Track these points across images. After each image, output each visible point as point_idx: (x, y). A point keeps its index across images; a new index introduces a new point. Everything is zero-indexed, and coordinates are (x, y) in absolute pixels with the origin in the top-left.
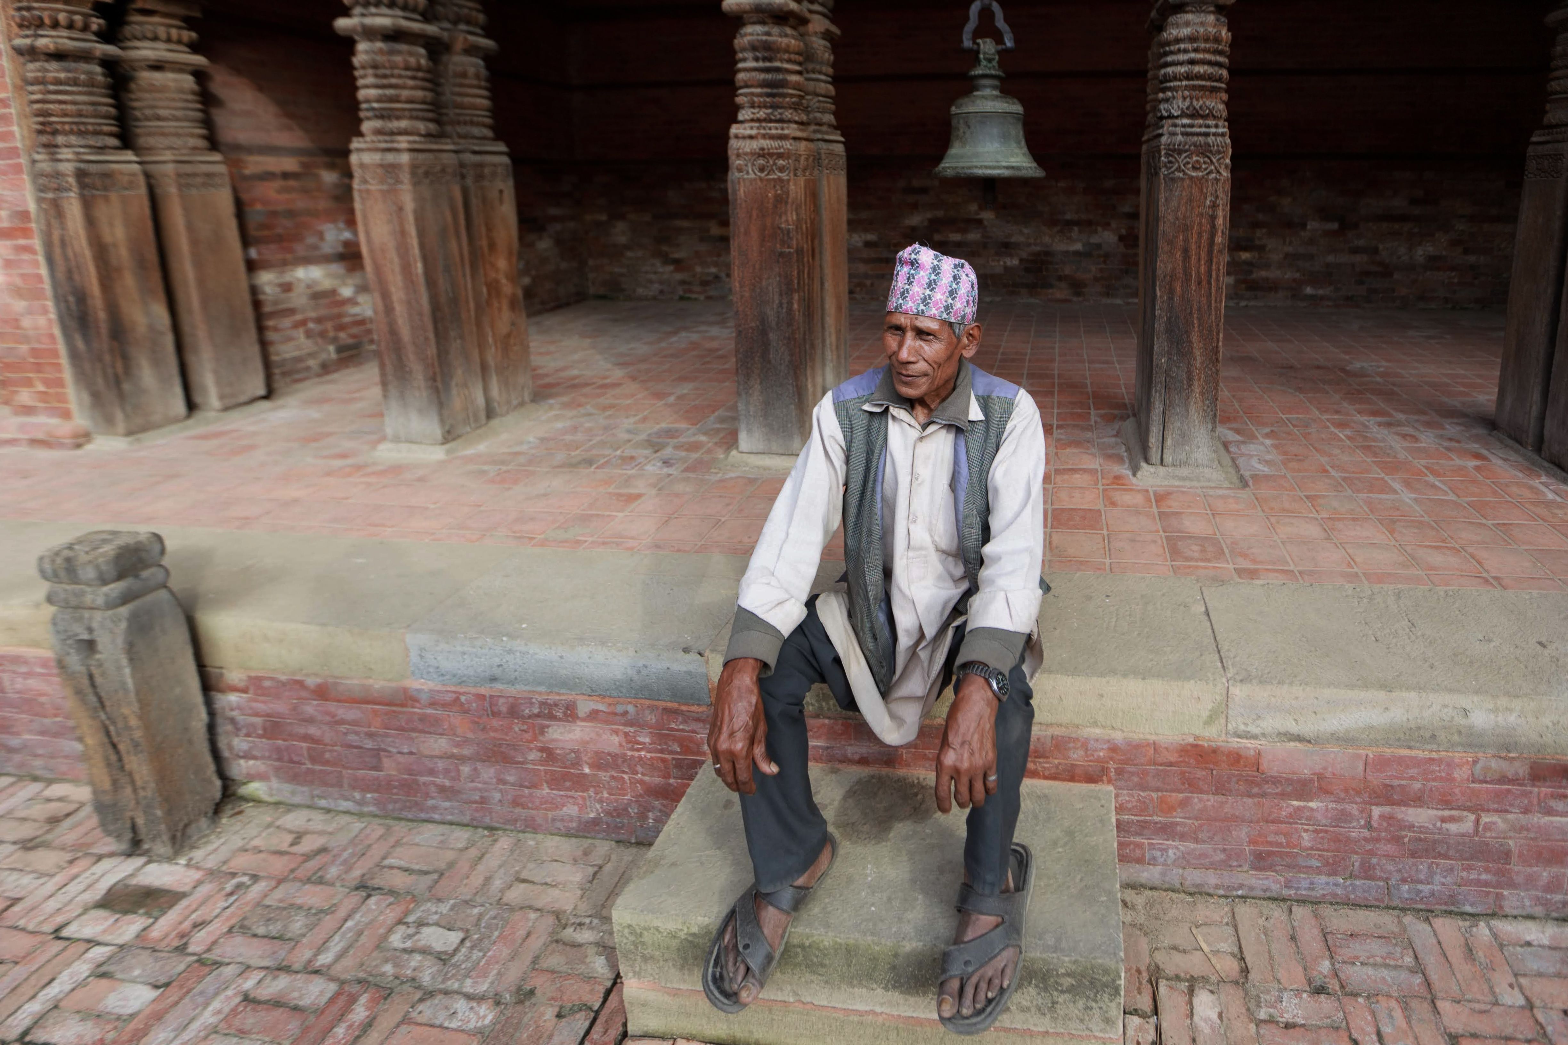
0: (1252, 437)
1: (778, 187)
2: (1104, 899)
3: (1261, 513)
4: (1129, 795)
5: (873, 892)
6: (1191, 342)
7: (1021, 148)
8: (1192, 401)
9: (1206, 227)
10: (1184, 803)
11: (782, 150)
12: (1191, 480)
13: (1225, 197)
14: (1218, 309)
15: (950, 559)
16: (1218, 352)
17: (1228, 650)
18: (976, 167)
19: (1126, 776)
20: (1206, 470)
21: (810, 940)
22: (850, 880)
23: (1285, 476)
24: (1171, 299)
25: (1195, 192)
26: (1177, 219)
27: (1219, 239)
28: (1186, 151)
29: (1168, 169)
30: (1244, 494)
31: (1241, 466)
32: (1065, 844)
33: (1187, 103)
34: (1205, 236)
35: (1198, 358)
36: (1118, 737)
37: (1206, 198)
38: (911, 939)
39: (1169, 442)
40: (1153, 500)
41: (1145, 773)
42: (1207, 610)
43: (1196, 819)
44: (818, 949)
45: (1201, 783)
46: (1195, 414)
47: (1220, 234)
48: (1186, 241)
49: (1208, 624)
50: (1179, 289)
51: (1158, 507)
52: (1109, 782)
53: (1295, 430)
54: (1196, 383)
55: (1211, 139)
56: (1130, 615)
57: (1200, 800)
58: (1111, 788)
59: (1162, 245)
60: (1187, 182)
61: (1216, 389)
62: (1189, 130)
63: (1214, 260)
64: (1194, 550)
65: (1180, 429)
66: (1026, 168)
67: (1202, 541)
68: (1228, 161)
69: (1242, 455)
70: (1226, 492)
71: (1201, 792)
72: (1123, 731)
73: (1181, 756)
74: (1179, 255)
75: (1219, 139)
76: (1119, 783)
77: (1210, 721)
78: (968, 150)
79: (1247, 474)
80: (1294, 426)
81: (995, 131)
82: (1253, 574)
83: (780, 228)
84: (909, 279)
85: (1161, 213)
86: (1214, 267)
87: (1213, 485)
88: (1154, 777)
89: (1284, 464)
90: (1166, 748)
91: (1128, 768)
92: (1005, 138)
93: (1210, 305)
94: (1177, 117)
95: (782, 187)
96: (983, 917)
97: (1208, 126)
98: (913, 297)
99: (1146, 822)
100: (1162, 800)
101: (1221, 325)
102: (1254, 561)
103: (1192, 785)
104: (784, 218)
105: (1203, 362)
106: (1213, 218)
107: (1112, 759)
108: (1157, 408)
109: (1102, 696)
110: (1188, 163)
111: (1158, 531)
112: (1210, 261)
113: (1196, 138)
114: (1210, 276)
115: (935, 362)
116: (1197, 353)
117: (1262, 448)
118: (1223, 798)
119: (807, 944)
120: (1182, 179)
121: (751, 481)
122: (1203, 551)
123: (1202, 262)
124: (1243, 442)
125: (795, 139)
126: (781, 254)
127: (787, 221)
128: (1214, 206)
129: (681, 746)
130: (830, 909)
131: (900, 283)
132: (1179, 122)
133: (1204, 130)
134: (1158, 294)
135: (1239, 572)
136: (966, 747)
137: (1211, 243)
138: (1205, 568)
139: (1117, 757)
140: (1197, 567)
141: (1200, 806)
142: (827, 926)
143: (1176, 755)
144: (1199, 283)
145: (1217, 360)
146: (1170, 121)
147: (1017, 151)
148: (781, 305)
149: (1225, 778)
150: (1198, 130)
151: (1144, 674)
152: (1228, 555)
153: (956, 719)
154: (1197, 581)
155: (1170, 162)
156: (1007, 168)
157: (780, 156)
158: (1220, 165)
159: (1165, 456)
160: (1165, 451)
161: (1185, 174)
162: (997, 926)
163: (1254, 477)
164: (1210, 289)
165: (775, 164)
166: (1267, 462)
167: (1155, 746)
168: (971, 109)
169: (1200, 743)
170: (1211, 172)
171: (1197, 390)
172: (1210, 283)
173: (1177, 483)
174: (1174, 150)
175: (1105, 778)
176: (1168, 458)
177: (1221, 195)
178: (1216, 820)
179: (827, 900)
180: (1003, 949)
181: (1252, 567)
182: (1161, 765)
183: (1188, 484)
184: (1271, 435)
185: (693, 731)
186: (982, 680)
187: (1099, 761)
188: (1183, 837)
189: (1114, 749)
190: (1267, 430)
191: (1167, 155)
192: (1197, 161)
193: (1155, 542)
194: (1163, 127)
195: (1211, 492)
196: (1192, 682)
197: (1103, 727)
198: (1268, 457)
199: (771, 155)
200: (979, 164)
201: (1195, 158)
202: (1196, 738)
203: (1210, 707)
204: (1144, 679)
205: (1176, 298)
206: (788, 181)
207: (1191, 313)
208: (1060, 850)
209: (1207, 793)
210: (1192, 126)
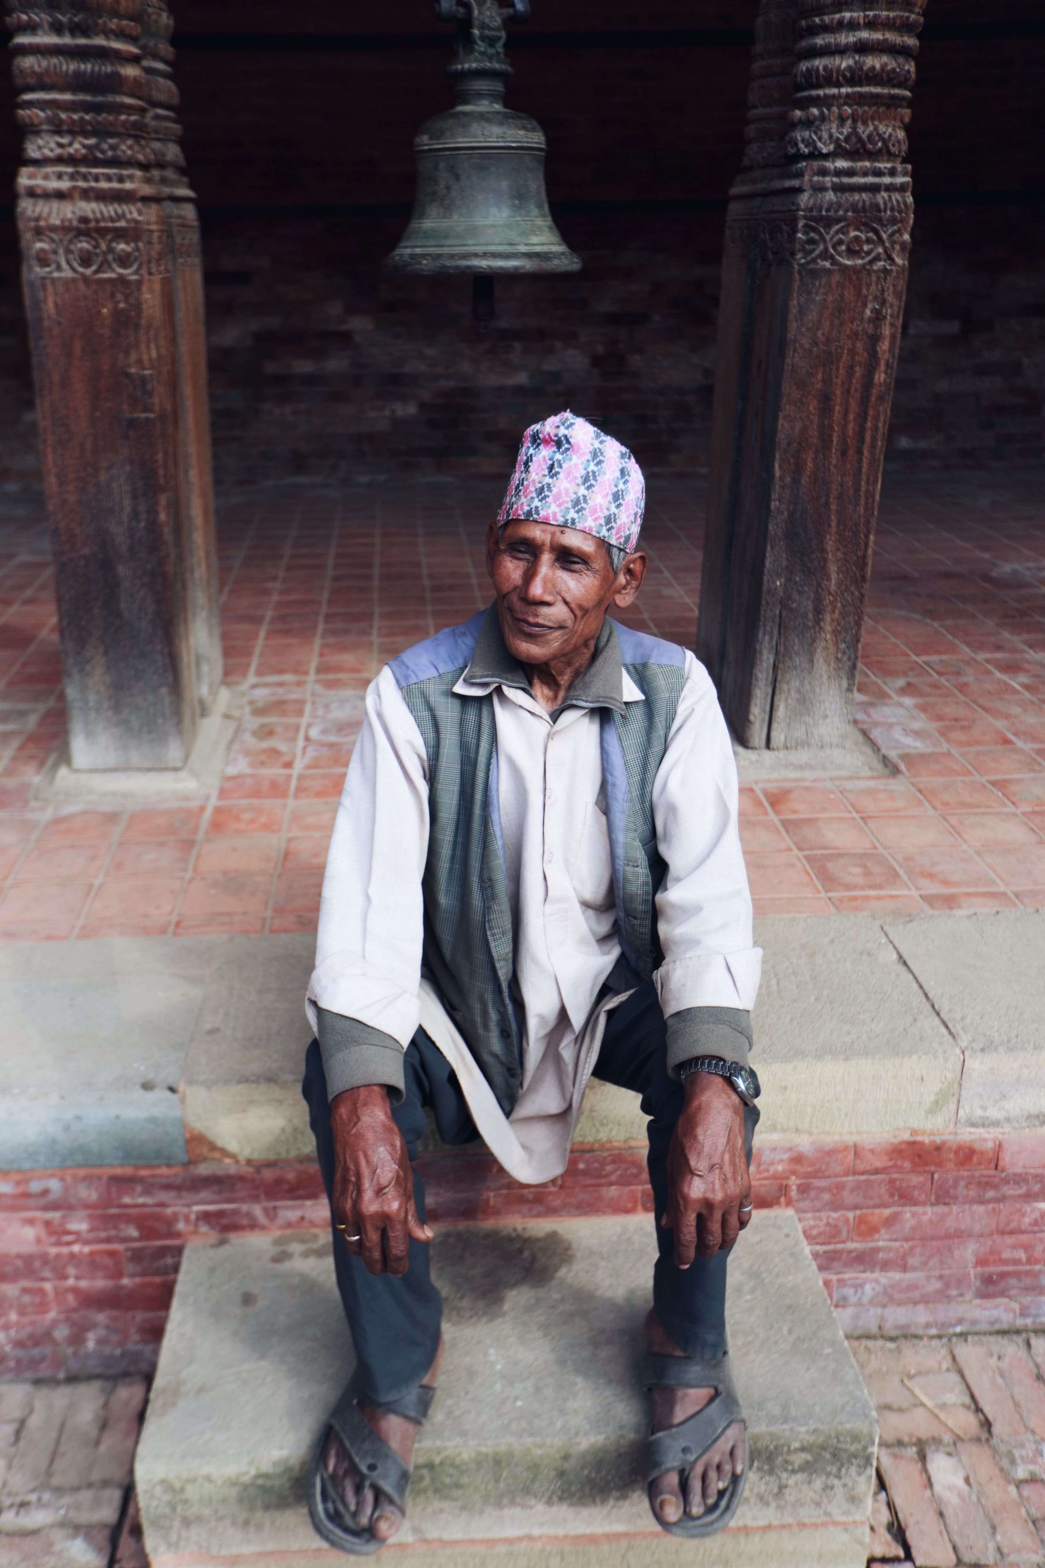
0: (882, 696)
1: (119, 296)
2: (828, 1351)
3: (931, 812)
4: (815, 1219)
5: (511, 1383)
6: (824, 551)
7: (544, 216)
8: (820, 645)
9: (862, 356)
10: (890, 1222)
11: (122, 224)
12: (812, 768)
13: (896, 302)
14: (870, 495)
15: (590, 912)
16: (865, 564)
17: (950, 1011)
18: (476, 255)
19: (813, 1193)
20: (836, 753)
21: (443, 1455)
22: (471, 1374)
23: (948, 754)
24: (796, 481)
25: (849, 294)
26: (815, 343)
27: (880, 377)
28: (838, 221)
29: (807, 253)
30: (898, 785)
31: (879, 741)
32: (753, 1290)
33: (846, 131)
34: (858, 371)
35: (834, 576)
36: (804, 1143)
37: (865, 305)
38: (586, 1434)
39: (781, 712)
40: (766, 803)
41: (840, 1187)
42: (901, 957)
43: (907, 1240)
44: (453, 1465)
45: (916, 1193)
46: (822, 666)
47: (882, 367)
48: (827, 381)
49: (910, 977)
50: (810, 464)
51: (777, 813)
52: (789, 1203)
53: (942, 680)
54: (828, 617)
55: (882, 197)
56: (794, 973)
57: (914, 1215)
58: (790, 1212)
59: (788, 389)
60: (836, 278)
61: (858, 624)
62: (846, 180)
63: (871, 412)
64: (854, 873)
65: (799, 691)
66: (557, 255)
67: (864, 859)
68: (906, 237)
69: (876, 724)
70: (872, 784)
71: (916, 1203)
72: (810, 1133)
73: (891, 1159)
74: (813, 406)
75: (896, 196)
76: (802, 1205)
77: (936, 1107)
78: (456, 221)
79: (893, 754)
80: (940, 674)
81: (504, 185)
82: (950, 901)
83: (127, 375)
84: (551, 467)
85: (791, 335)
86: (869, 425)
87: (845, 773)
88: (852, 1191)
89: (943, 734)
90: (872, 1151)
91: (817, 1183)
92: (519, 197)
93: (857, 490)
94: (825, 157)
95: (127, 297)
96: (692, 1392)
97: (878, 173)
98: (557, 497)
99: (835, 1252)
100: (861, 1220)
101: (874, 521)
102: (946, 883)
103: (905, 1197)
104: (133, 357)
105: (840, 583)
106: (875, 339)
107: (794, 1173)
108: (766, 659)
109: (785, 1088)
110: (840, 242)
111: (790, 850)
112: (863, 415)
113: (857, 197)
114: (862, 440)
115: (581, 607)
116: (833, 568)
117: (901, 711)
118: (946, 1209)
119: (437, 1460)
120: (828, 272)
121: (112, 818)
122: (868, 873)
123: (851, 417)
124: (871, 704)
125: (145, 199)
126: (132, 423)
127: (139, 361)
128: (878, 318)
129: (140, 1228)
130: (457, 1413)
131: (537, 474)
132: (829, 165)
133: (871, 180)
134: (778, 473)
135: (930, 900)
136: (717, 1171)
137: (868, 382)
138: (879, 898)
139: (801, 1169)
140: (867, 898)
141: (914, 1222)
142: (464, 1434)
143: (886, 1158)
144: (844, 453)
145: (863, 578)
146: (816, 164)
147: (539, 222)
148: (135, 515)
149: (951, 1182)
150: (862, 180)
151: (847, 1053)
152: (905, 877)
153: (695, 1137)
154: (873, 917)
155: (811, 241)
156: (529, 255)
157: (121, 234)
158: (893, 243)
159: (774, 734)
160: (775, 726)
161: (834, 262)
162: (711, 1400)
163: (905, 757)
164: (860, 461)
165: (110, 250)
166: (917, 734)
167: (857, 1150)
168: (462, 141)
169: (919, 1138)
170: (877, 258)
171: (828, 628)
172: (860, 452)
173: (793, 774)
174: (819, 219)
175: (783, 1200)
176: (778, 736)
177: (890, 299)
178: (932, 1238)
179: (449, 1402)
180: (728, 1426)
181: (946, 891)
182: (863, 1173)
183: (807, 774)
184: (909, 689)
185: (162, 1205)
186: (719, 1081)
187: (774, 1177)
188: (885, 1266)
189: (798, 1159)
190: (901, 682)
191: (808, 228)
192: (857, 238)
193: (792, 866)
194: (800, 174)
195: (849, 785)
196: (915, 1057)
197: (784, 1130)
198: (917, 725)
199: (103, 232)
200: (480, 249)
201: (853, 234)
202: (914, 1132)
203: (936, 1089)
204: (846, 1059)
205: (805, 480)
206: (139, 283)
207: (827, 504)
208: (749, 1297)
209: (924, 1204)
210: (850, 173)
